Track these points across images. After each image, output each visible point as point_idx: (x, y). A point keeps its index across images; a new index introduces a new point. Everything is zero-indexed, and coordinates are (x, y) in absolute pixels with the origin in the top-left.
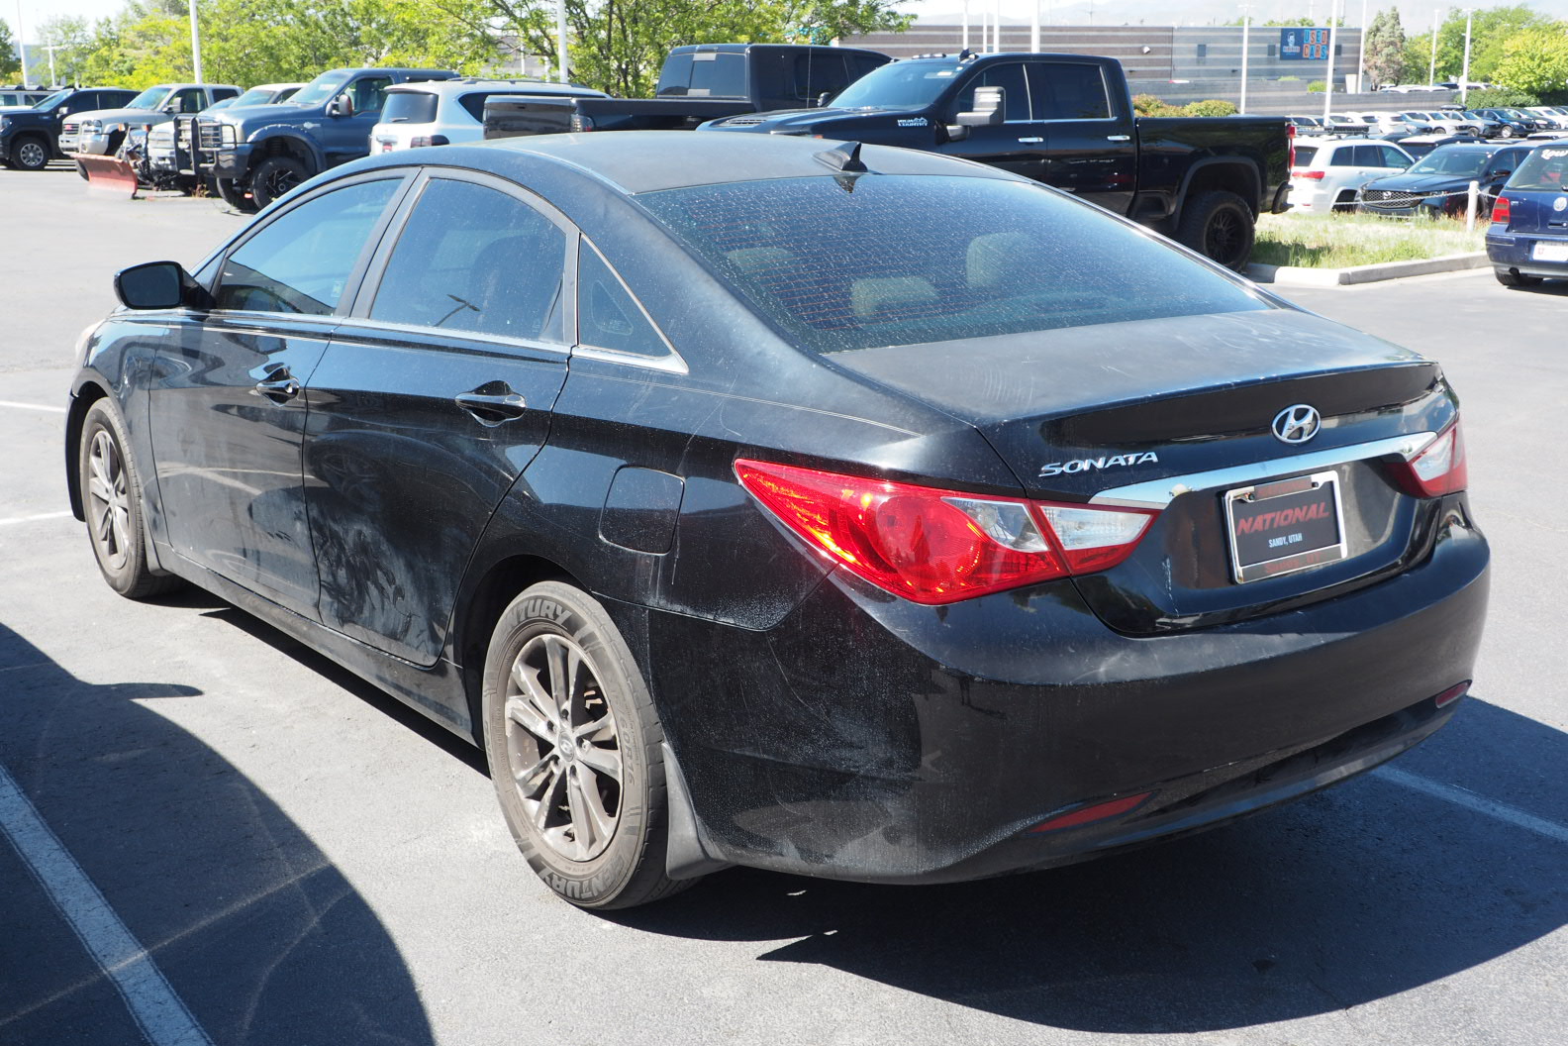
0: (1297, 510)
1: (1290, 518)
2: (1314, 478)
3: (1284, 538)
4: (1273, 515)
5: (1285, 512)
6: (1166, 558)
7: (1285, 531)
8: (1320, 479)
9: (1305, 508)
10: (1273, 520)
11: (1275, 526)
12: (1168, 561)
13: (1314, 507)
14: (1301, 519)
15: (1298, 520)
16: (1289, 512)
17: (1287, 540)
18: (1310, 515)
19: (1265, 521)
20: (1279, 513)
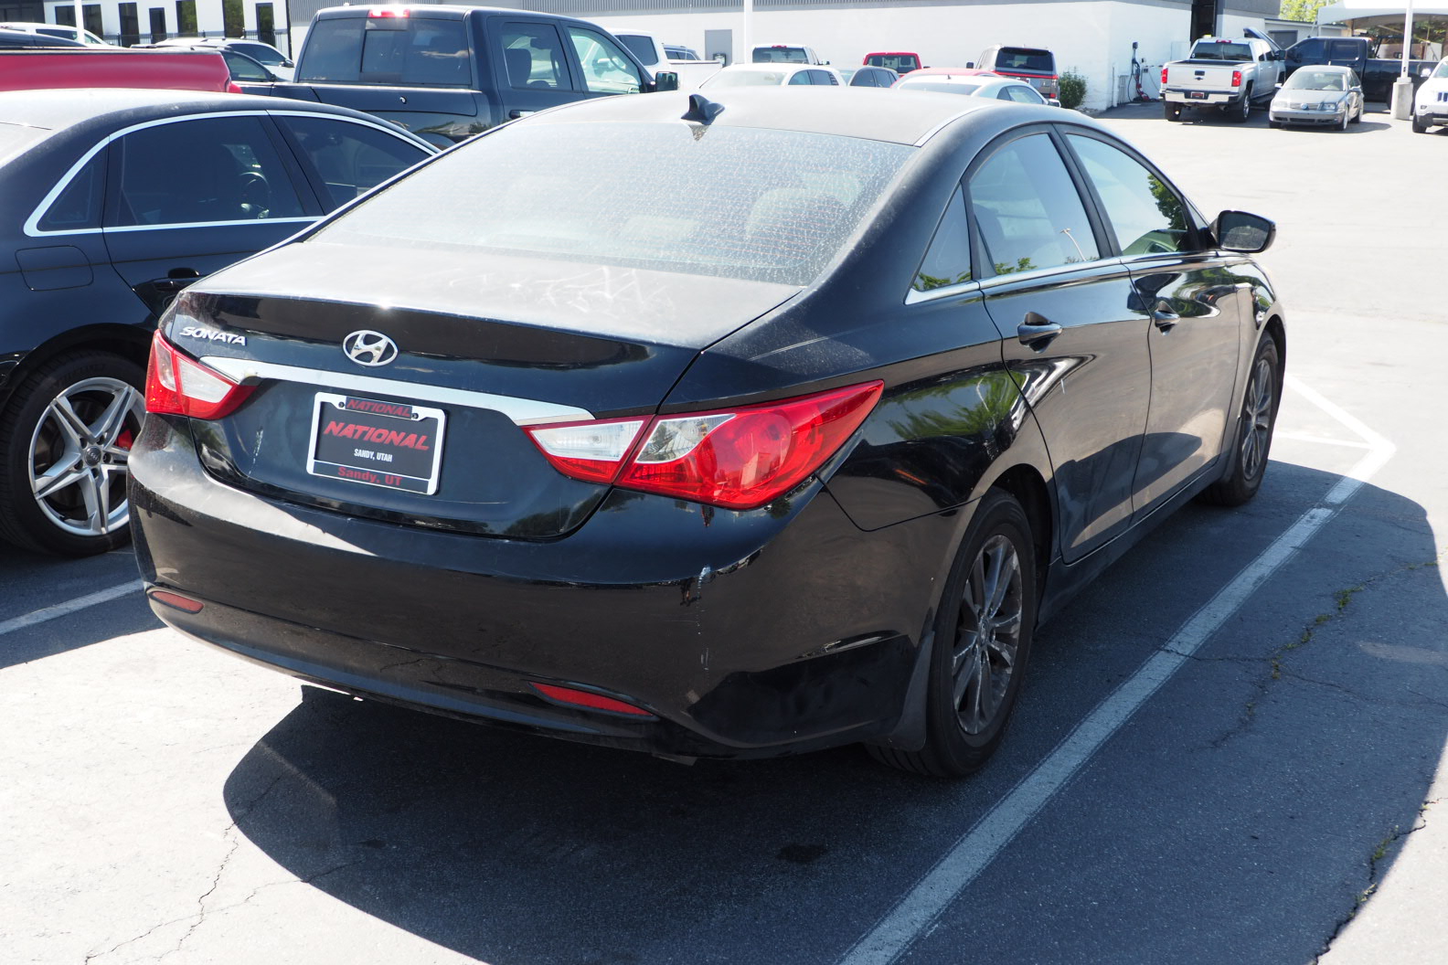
0: (393, 433)
1: (383, 437)
2: (415, 409)
3: (372, 453)
4: (365, 428)
5: (380, 431)
6: (261, 429)
7: (377, 448)
8: (423, 412)
9: (403, 434)
10: (364, 433)
11: (366, 438)
12: (262, 432)
13: (413, 437)
14: (395, 444)
15: (392, 441)
16: (385, 432)
17: (375, 455)
18: (406, 442)
19: (355, 431)
20: (373, 429)
